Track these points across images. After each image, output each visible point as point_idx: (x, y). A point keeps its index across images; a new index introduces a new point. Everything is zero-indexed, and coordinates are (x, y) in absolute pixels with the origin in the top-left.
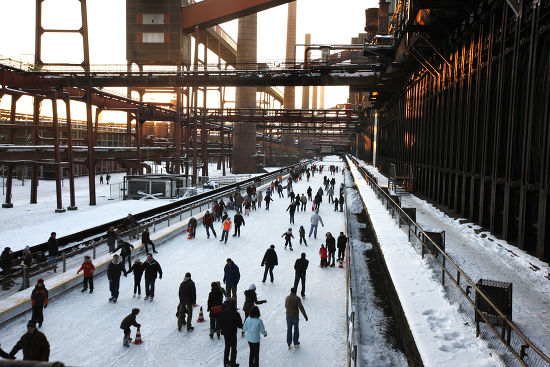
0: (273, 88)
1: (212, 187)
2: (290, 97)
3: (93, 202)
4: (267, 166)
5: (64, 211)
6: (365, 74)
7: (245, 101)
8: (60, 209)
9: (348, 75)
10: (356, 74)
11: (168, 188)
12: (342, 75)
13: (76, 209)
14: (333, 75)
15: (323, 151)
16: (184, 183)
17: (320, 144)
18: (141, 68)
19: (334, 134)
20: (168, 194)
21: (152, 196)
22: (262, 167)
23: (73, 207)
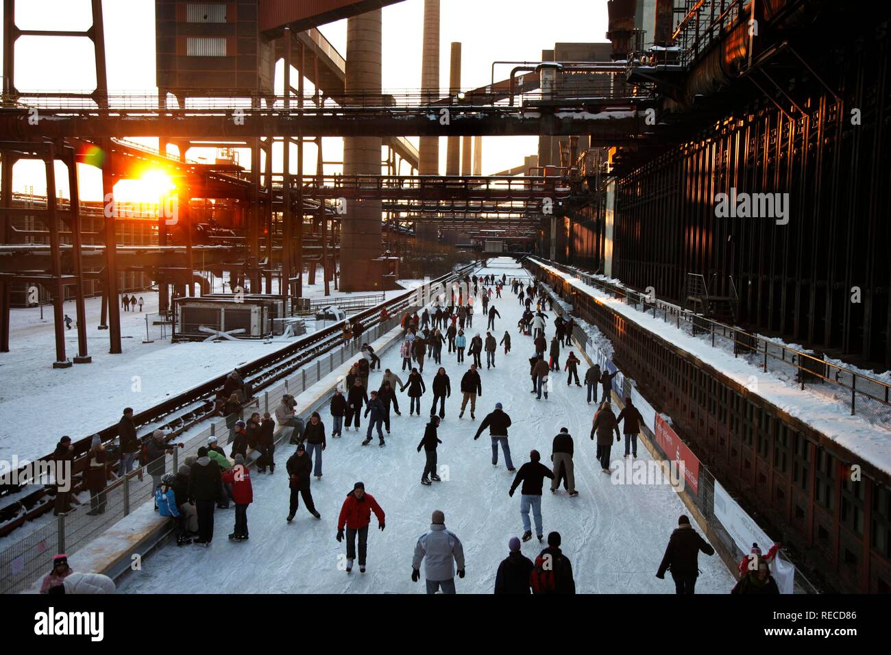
0: (401, 139)
1: (333, 317)
2: (429, 155)
3: (116, 348)
4: (402, 278)
5: (69, 365)
6: (619, 114)
7: (361, 160)
8: (61, 362)
9: (588, 116)
10: (603, 115)
11: (255, 319)
12: (577, 116)
13: (89, 360)
14: (561, 115)
15: (487, 250)
16: (280, 310)
17: (482, 237)
18: (182, 103)
19: (509, 220)
20: (255, 331)
21: (226, 334)
22: (393, 279)
23: (83, 358)
